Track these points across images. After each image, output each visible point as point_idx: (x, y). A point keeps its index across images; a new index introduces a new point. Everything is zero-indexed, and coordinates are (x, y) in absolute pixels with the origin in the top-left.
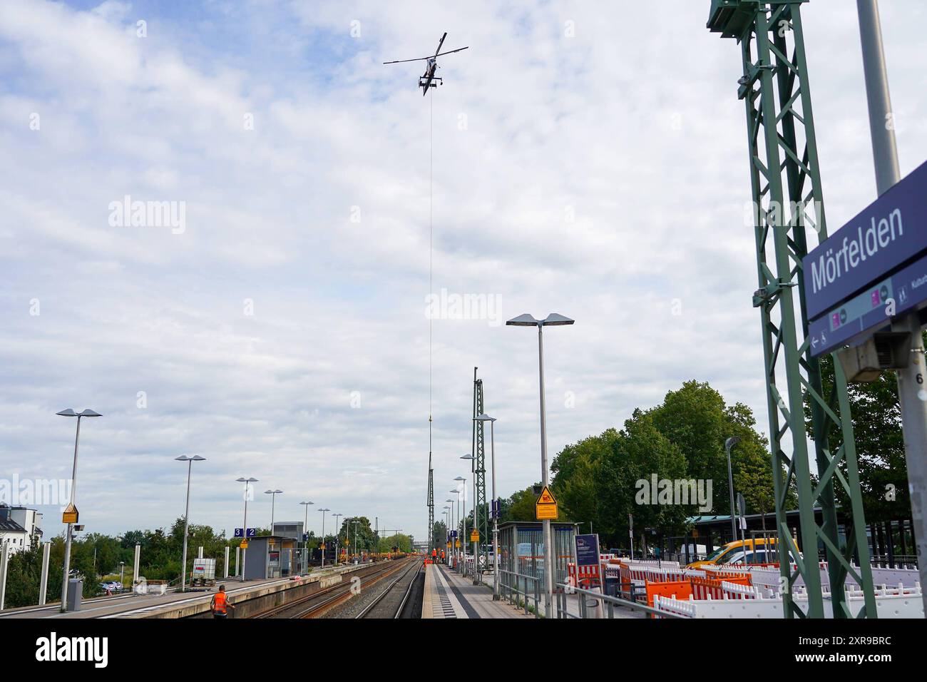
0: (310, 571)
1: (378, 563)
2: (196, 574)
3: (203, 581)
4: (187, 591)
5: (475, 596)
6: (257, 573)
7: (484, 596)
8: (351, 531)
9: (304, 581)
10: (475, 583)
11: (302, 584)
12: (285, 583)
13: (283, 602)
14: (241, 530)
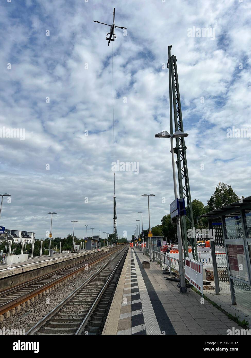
0: (101, 248)
1: (118, 246)
2: (75, 249)
3: (77, 250)
4: (73, 253)
5: (139, 254)
6: (89, 248)
7: (141, 254)
8: (111, 237)
9: (100, 250)
10: (140, 251)
11: (99, 251)
12: (95, 251)
13: (95, 255)
14: (85, 238)
